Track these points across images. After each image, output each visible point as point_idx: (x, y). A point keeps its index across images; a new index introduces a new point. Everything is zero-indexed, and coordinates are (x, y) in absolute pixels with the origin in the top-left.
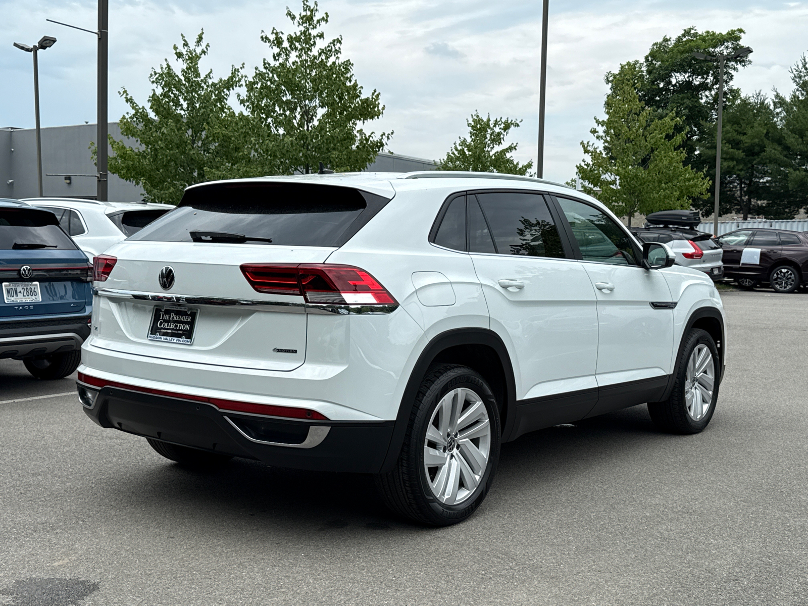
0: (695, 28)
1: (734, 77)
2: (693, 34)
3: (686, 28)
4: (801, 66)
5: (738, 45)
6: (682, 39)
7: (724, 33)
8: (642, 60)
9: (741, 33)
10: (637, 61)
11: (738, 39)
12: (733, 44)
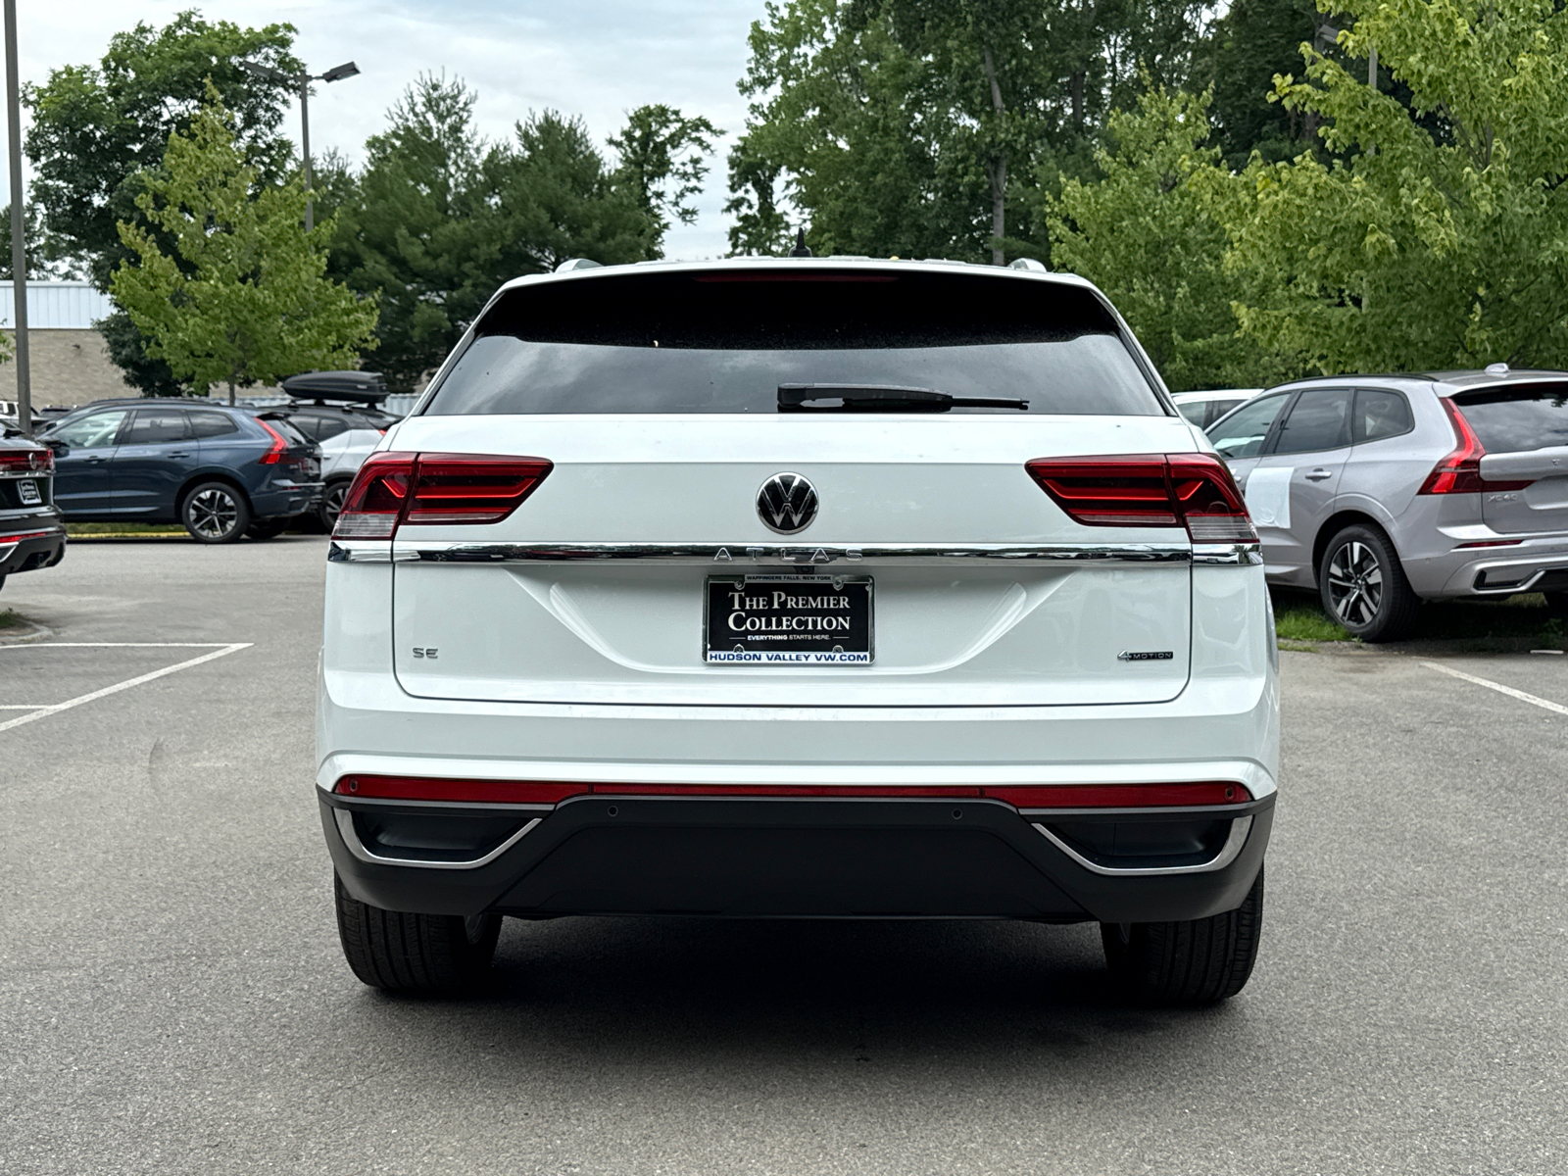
0: (199, 13)
1: (283, 118)
2: (197, 24)
3: (182, 10)
4: (406, 109)
5: (287, 55)
6: (174, 32)
7: (258, 29)
8: (98, 66)
9: (290, 31)
10: (86, 67)
11: (285, 43)
12: (277, 52)
